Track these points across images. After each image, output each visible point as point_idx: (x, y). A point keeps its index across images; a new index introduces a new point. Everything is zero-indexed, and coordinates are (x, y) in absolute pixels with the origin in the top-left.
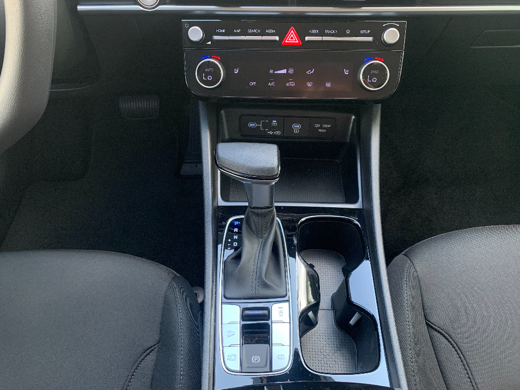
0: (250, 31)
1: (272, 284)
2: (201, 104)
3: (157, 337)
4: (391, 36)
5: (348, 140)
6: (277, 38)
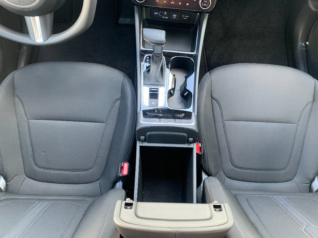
1: (160, 81)
2: (135, 6)
3: (120, 96)
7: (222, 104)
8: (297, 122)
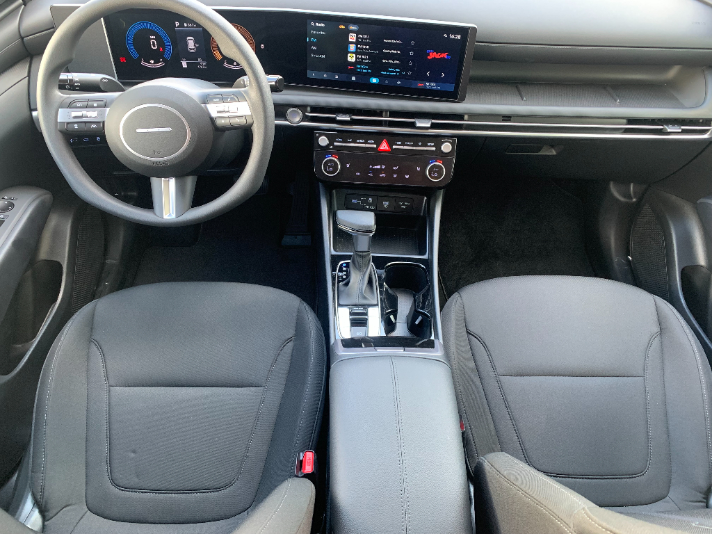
0: (358, 141)
1: (369, 298)
2: (320, 184)
3: (293, 332)
4: (447, 147)
5: (422, 214)
6: (375, 146)
7: (491, 349)
8: (641, 373)
